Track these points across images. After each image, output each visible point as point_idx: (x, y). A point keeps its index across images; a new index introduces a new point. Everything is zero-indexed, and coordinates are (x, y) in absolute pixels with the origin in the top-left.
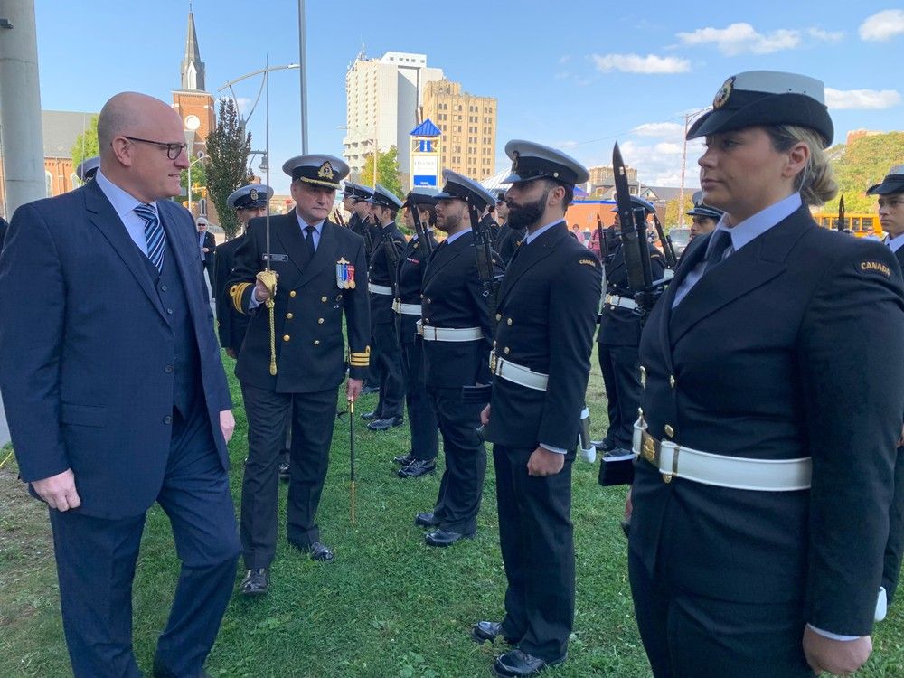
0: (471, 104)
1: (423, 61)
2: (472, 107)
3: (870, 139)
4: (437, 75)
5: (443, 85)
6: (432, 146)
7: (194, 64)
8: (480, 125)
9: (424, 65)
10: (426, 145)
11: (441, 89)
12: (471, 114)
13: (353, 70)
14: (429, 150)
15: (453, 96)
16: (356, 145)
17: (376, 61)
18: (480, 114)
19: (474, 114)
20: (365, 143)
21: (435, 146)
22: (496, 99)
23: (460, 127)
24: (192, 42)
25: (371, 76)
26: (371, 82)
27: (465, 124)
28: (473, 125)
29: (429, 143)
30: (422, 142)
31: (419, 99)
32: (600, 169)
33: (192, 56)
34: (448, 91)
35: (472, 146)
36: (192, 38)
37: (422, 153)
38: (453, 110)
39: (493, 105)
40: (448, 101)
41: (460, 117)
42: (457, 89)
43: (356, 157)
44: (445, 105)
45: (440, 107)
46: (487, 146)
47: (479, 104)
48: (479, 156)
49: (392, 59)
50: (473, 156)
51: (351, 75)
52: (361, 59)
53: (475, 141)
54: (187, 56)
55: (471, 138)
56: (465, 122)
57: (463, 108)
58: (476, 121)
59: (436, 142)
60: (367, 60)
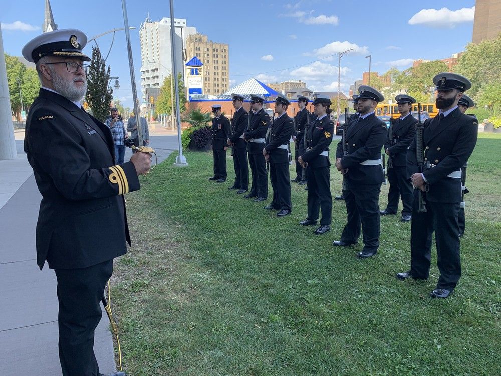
0: (214, 47)
1: (184, 23)
2: (214, 49)
3: (425, 64)
4: (193, 31)
5: (197, 37)
6: (198, 71)
7: (51, 25)
8: (219, 59)
9: (185, 25)
10: (195, 71)
11: (196, 39)
12: (214, 53)
13: (143, 28)
14: (197, 74)
15: (204, 43)
16: (148, 71)
17: (157, 23)
18: (219, 53)
19: (216, 53)
20: (153, 70)
21: (200, 71)
22: (228, 44)
23: (208, 60)
24: (48, 11)
25: (155, 31)
26: (155, 35)
27: (211, 59)
28: (216, 59)
29: (197, 70)
30: (193, 69)
31: (184, 45)
32: (286, 83)
33: (49, 20)
34: (200, 40)
35: (216, 71)
36: (48, 9)
37: (193, 76)
38: (204, 51)
39: (226, 47)
40: (201, 46)
41: (208, 55)
42: (205, 39)
43: (148, 78)
44: (199, 48)
45: (197, 49)
46: (224, 71)
47: (219, 47)
48: (220, 77)
49: (166, 21)
50: (217, 77)
51: (143, 31)
52: (148, 21)
53: (218, 68)
54: (46, 20)
55: (215, 67)
56: (211, 57)
57: (210, 50)
58: (217, 57)
59: (201, 69)
60: (152, 22)
